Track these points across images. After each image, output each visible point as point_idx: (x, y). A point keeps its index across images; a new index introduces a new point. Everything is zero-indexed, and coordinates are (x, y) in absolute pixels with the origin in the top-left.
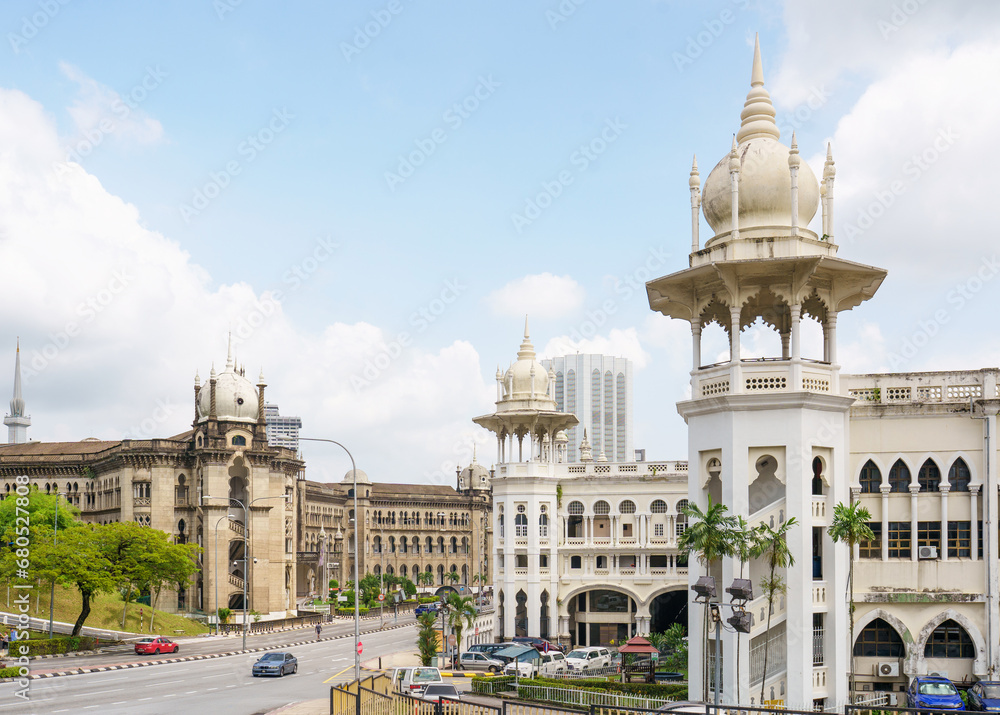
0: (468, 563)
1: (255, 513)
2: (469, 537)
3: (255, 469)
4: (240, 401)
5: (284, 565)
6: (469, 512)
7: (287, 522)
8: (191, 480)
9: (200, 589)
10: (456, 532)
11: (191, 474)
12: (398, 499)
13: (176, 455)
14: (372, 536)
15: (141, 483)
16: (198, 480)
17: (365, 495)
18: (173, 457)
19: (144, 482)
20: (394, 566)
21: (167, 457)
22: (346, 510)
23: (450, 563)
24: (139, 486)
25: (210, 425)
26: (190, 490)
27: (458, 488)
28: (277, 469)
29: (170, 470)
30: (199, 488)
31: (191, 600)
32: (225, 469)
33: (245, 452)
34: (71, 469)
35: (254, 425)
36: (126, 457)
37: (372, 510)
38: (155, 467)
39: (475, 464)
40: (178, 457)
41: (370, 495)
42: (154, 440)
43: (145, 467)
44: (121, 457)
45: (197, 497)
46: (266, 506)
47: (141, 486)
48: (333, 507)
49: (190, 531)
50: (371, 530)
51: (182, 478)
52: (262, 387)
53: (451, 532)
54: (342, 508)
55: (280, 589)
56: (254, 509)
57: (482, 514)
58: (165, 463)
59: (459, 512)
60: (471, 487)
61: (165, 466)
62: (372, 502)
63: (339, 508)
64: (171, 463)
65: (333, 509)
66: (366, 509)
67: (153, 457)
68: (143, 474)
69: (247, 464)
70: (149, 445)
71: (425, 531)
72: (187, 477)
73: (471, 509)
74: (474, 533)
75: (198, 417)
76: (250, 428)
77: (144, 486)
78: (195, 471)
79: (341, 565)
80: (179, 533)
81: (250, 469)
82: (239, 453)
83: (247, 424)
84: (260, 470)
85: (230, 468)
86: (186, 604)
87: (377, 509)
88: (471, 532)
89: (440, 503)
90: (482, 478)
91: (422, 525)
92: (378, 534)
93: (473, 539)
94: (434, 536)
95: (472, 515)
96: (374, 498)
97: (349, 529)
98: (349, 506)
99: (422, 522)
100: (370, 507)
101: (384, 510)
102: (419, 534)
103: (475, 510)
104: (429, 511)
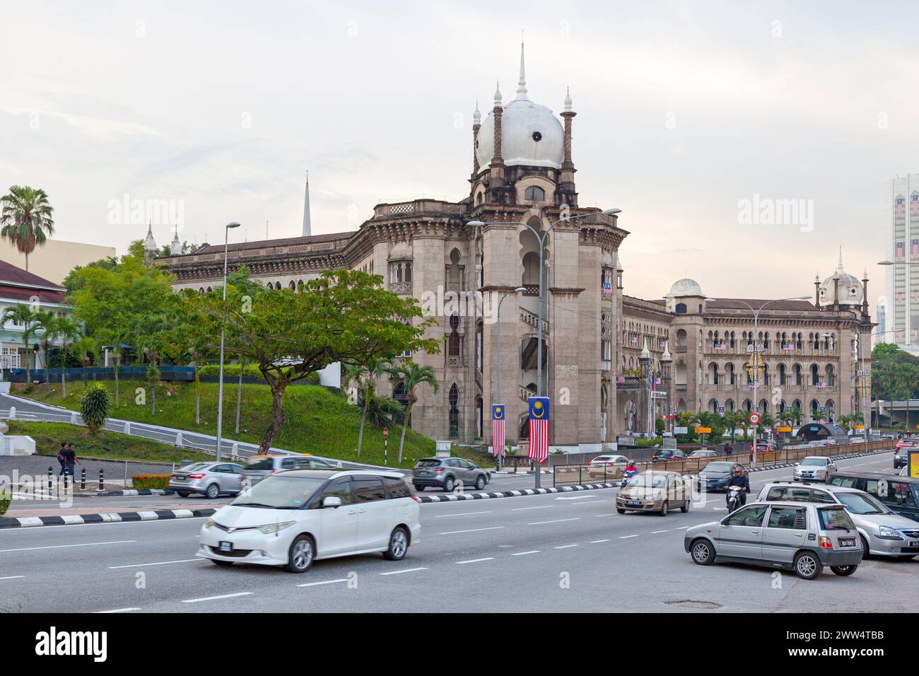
0: (835, 398)
1: (558, 298)
2: (835, 364)
3: (558, 234)
4: (537, 136)
5: (599, 377)
6: (835, 332)
7: (603, 317)
8: (468, 257)
9: (479, 410)
10: (819, 358)
11: (467, 249)
12: (740, 316)
13: (446, 220)
14: (706, 363)
15: (399, 261)
16: (478, 255)
17: (698, 311)
18: (442, 224)
19: (403, 260)
20: (734, 399)
21: (433, 224)
22: (673, 330)
23: (809, 398)
24: (396, 267)
25: (494, 172)
26: (467, 271)
27: (818, 303)
28: (589, 240)
29: (438, 243)
30: (479, 267)
31: (466, 425)
32: (515, 235)
33: (544, 209)
34: (320, 260)
35: (557, 173)
36: (380, 227)
37: (707, 329)
38: (419, 238)
39: (840, 272)
40: (449, 225)
41: (704, 311)
42: (416, 201)
43: (404, 240)
44: (373, 227)
45: (476, 279)
46: (574, 287)
47: (400, 266)
48: (657, 325)
49: (466, 329)
50: (705, 355)
51: (455, 255)
52: (569, 116)
53: (811, 357)
54: (667, 327)
55: (593, 412)
56: (556, 291)
57: (853, 335)
58: (432, 233)
59: (823, 333)
60: (836, 301)
61: (432, 238)
62: (706, 320)
63: (664, 326)
64: (440, 233)
65: (657, 327)
66: (698, 328)
67: (415, 224)
68: (400, 249)
69: (546, 225)
70: (410, 209)
71: (776, 357)
72: (463, 253)
73: (838, 329)
74: (842, 360)
75: (477, 167)
76: (550, 173)
77: (404, 266)
78: (473, 243)
79: (668, 396)
80: (450, 330)
81: (551, 233)
82: (535, 212)
83: (546, 169)
84: (565, 235)
85: (523, 234)
86: (460, 430)
87: (714, 329)
88: (838, 358)
89: (795, 321)
90: (851, 289)
91: (772, 349)
92: (713, 361)
93: (842, 368)
94: (788, 362)
95: (840, 337)
96: (707, 315)
97: (676, 354)
98: (677, 325)
99: (772, 346)
100: (705, 326)
101: (722, 329)
102: (768, 360)
103: (844, 329)
104: (781, 330)
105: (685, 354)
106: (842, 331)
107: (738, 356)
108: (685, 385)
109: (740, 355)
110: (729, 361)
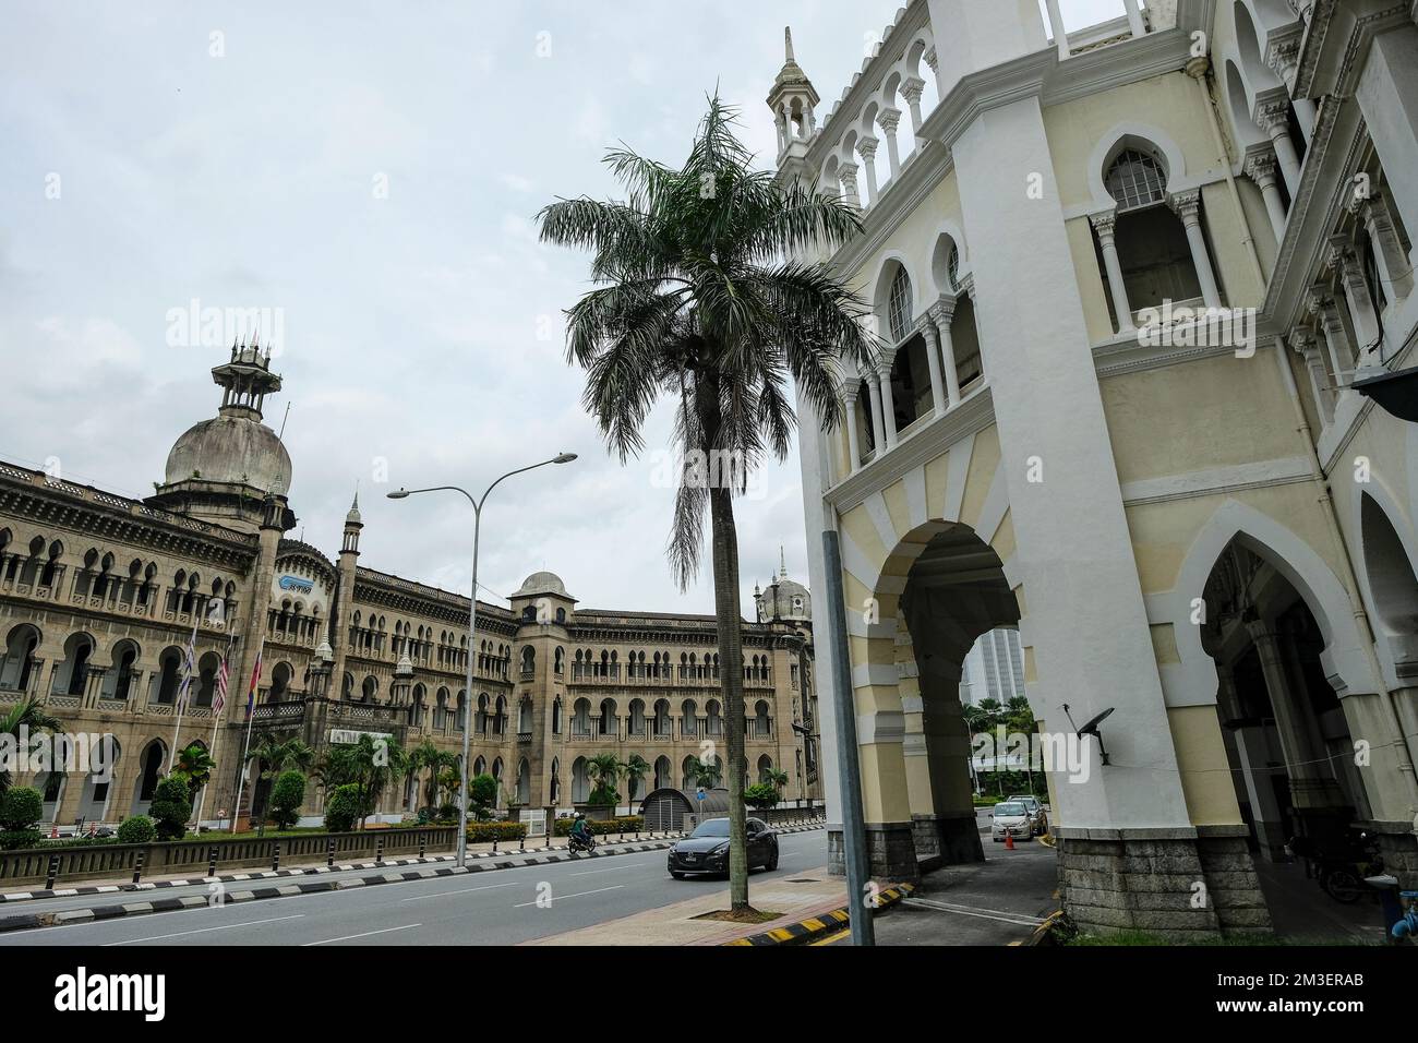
2: (769, 700)
6: (767, 653)
14: (571, 698)
17: (558, 619)
22: (516, 650)
37: (572, 647)
39: (778, 578)
41: (568, 618)
50: (570, 687)
54: (510, 643)
57: (795, 659)
59: (750, 654)
60: (777, 616)
62: (571, 633)
63: (506, 642)
66: (556, 643)
71: (681, 690)
74: (777, 694)
87: (584, 647)
88: (773, 691)
89: (707, 636)
90: (794, 600)
91: (675, 678)
92: (582, 695)
93: (779, 706)
94: (699, 698)
95: (773, 660)
96: (573, 625)
97: (521, 686)
98: (523, 639)
99: (675, 673)
100: (570, 642)
101: (597, 649)
102: (669, 695)
103: (778, 648)
104: (688, 650)
105: (532, 684)
106: (776, 652)
107: (622, 688)
108: (530, 734)
109: (624, 687)
110: (608, 696)
